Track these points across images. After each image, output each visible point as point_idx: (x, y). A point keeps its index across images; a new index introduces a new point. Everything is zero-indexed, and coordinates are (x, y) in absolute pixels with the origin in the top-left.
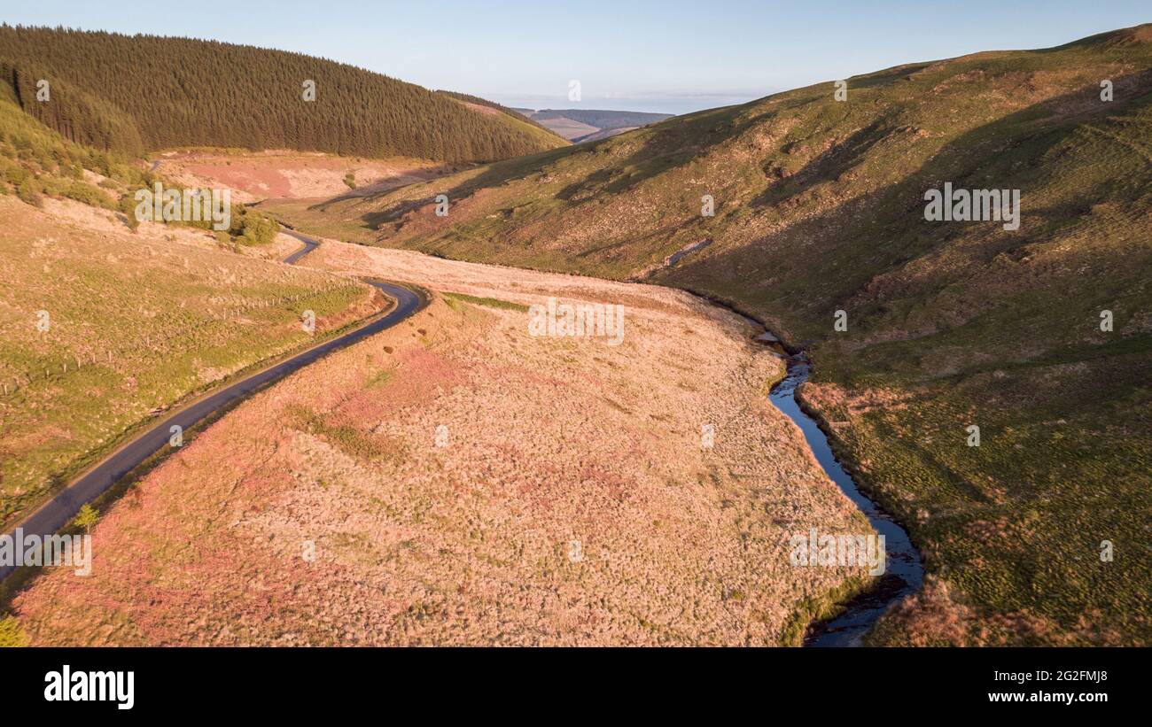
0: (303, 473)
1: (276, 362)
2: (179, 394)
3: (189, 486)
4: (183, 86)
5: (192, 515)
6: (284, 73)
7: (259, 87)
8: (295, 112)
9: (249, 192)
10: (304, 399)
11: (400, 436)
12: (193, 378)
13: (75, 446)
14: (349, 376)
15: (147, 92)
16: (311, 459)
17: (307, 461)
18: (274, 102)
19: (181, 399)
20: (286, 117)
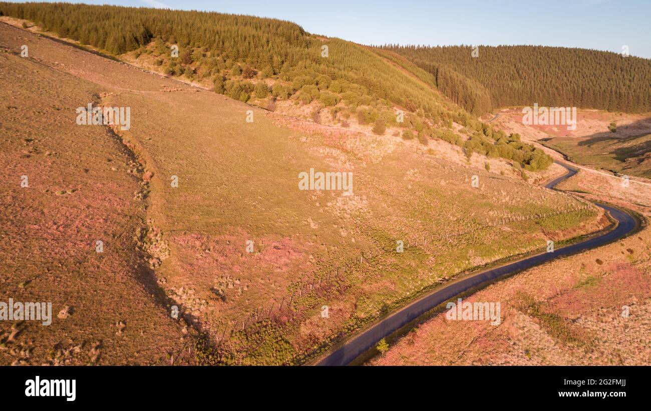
0: (517, 342)
1: (520, 258)
2: (457, 271)
3: (444, 337)
4: (518, 72)
5: (441, 356)
6: (580, 62)
7: (562, 71)
8: (582, 85)
9: (546, 132)
10: (529, 289)
11: (593, 330)
12: (467, 262)
13: (395, 294)
14: (565, 277)
15: (498, 76)
16: (524, 334)
17: (522, 335)
18: (570, 79)
19: (457, 275)
20: (576, 88)
